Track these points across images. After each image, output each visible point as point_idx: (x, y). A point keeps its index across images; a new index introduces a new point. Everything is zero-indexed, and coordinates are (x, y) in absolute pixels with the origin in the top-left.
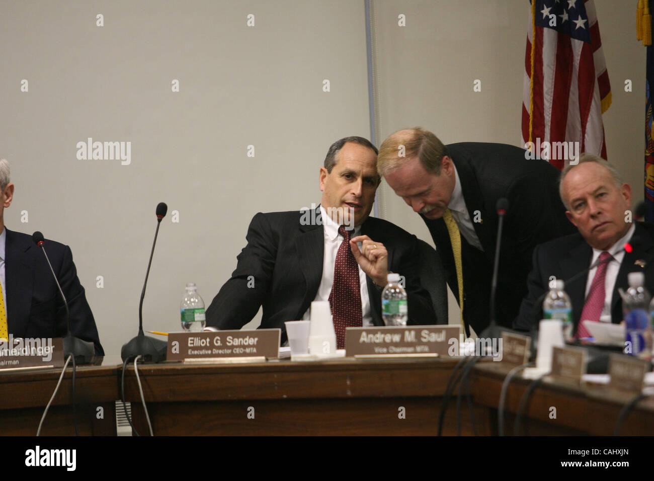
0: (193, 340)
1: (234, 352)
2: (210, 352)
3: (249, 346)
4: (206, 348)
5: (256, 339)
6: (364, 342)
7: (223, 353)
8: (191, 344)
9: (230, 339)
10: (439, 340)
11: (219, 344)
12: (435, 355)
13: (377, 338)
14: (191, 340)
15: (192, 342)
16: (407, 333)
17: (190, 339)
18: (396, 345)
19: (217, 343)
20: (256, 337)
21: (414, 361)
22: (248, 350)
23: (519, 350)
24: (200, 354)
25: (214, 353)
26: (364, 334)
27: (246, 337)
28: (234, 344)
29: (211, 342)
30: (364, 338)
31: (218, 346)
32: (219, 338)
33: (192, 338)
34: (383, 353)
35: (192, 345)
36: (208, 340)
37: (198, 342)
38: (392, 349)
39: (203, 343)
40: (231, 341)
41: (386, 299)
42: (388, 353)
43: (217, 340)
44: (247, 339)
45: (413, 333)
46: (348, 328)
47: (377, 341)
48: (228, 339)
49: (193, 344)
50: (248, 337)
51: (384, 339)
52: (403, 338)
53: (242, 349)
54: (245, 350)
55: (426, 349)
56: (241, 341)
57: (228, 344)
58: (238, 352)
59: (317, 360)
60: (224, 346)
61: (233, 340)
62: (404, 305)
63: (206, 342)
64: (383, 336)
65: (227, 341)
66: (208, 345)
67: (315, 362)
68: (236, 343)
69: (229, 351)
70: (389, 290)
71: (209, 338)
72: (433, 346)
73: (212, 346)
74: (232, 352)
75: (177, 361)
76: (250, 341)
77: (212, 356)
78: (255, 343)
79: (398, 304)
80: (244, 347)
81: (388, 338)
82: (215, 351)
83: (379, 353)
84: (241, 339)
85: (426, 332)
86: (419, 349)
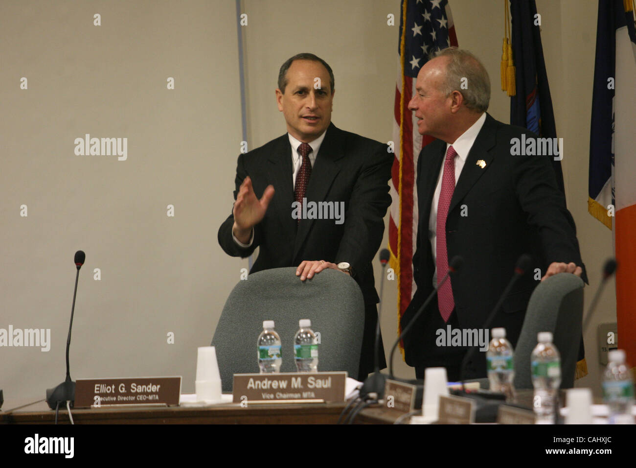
0: (100, 387)
1: (138, 399)
2: (115, 399)
3: (152, 393)
4: (111, 395)
5: (159, 386)
6: (251, 388)
7: (127, 399)
8: (97, 390)
9: (134, 386)
10: (325, 386)
11: (124, 390)
12: (321, 401)
13: (264, 385)
14: (97, 387)
15: (98, 389)
16: (293, 379)
17: (96, 385)
18: (283, 391)
19: (122, 389)
20: (158, 384)
21: (300, 407)
22: (150, 397)
23: (405, 397)
24: (106, 401)
25: (118, 399)
26: (251, 380)
27: (149, 384)
28: (138, 391)
29: (116, 389)
30: (251, 384)
31: (123, 393)
32: (124, 385)
33: (99, 385)
34: (271, 399)
35: (98, 392)
36: (113, 387)
37: (104, 389)
38: (279, 396)
39: (109, 390)
40: (135, 389)
41: (298, 343)
42: (275, 399)
43: (122, 387)
44: (150, 386)
45: (299, 379)
46: (235, 375)
47: (264, 387)
48: (132, 386)
49: (99, 390)
50: (151, 384)
51: (271, 385)
52: (289, 384)
53: (145, 396)
54: (148, 397)
55: (313, 395)
56: (144, 389)
57: (132, 391)
58: (141, 399)
59: (206, 405)
60: (128, 393)
61: (137, 388)
62: (316, 350)
63: (112, 388)
64: (270, 382)
65: (131, 388)
66: (113, 391)
67: (204, 408)
68: (139, 390)
69: (133, 398)
70: (301, 335)
71: (115, 386)
72: (319, 393)
73: (117, 393)
74: (136, 399)
75: (83, 407)
76: (153, 388)
77: (117, 402)
78: (158, 390)
79: (310, 349)
80: (147, 394)
81: (275, 385)
82: (120, 398)
83: (266, 399)
84: (144, 386)
85: (313, 378)
86: (305, 395)
